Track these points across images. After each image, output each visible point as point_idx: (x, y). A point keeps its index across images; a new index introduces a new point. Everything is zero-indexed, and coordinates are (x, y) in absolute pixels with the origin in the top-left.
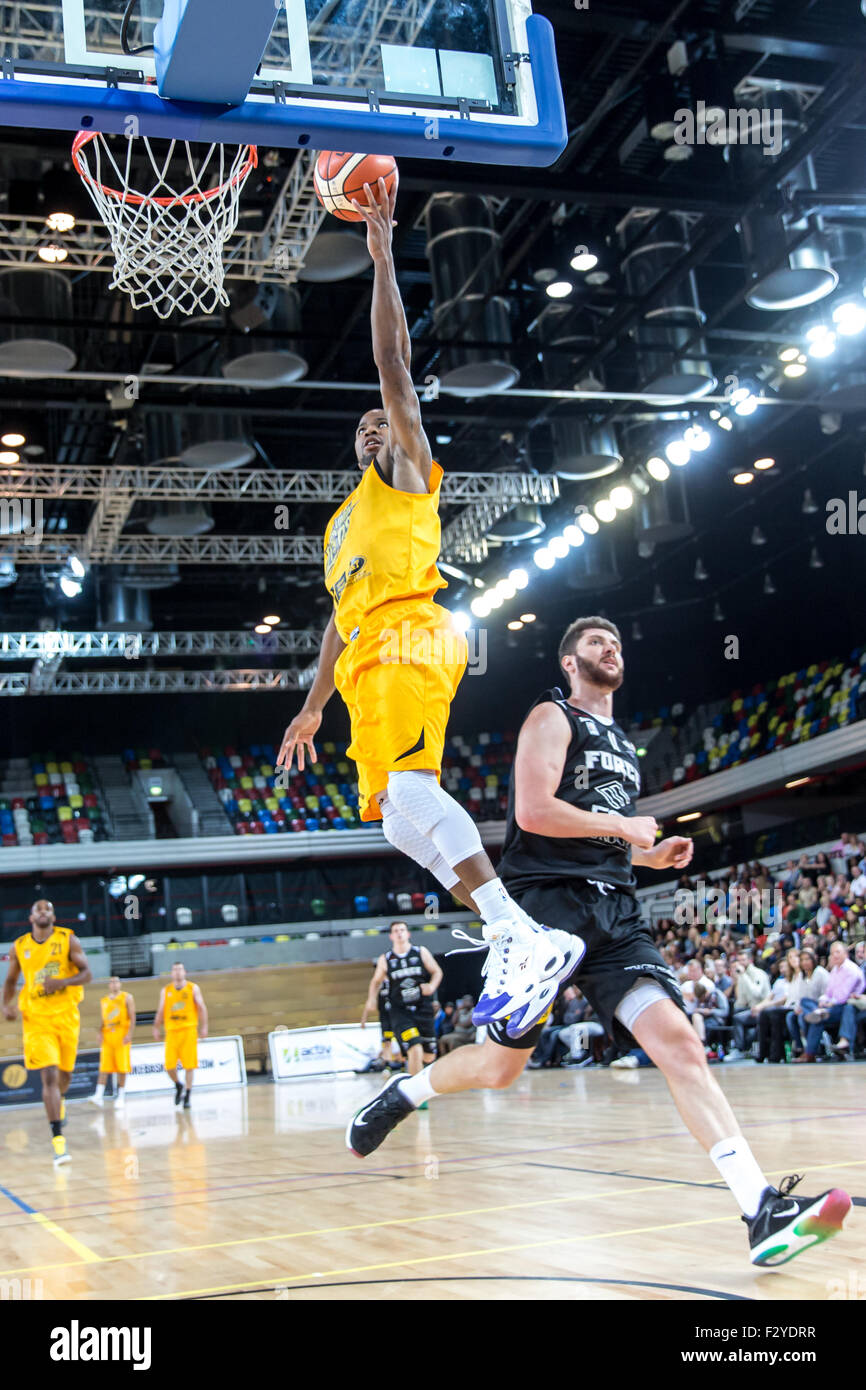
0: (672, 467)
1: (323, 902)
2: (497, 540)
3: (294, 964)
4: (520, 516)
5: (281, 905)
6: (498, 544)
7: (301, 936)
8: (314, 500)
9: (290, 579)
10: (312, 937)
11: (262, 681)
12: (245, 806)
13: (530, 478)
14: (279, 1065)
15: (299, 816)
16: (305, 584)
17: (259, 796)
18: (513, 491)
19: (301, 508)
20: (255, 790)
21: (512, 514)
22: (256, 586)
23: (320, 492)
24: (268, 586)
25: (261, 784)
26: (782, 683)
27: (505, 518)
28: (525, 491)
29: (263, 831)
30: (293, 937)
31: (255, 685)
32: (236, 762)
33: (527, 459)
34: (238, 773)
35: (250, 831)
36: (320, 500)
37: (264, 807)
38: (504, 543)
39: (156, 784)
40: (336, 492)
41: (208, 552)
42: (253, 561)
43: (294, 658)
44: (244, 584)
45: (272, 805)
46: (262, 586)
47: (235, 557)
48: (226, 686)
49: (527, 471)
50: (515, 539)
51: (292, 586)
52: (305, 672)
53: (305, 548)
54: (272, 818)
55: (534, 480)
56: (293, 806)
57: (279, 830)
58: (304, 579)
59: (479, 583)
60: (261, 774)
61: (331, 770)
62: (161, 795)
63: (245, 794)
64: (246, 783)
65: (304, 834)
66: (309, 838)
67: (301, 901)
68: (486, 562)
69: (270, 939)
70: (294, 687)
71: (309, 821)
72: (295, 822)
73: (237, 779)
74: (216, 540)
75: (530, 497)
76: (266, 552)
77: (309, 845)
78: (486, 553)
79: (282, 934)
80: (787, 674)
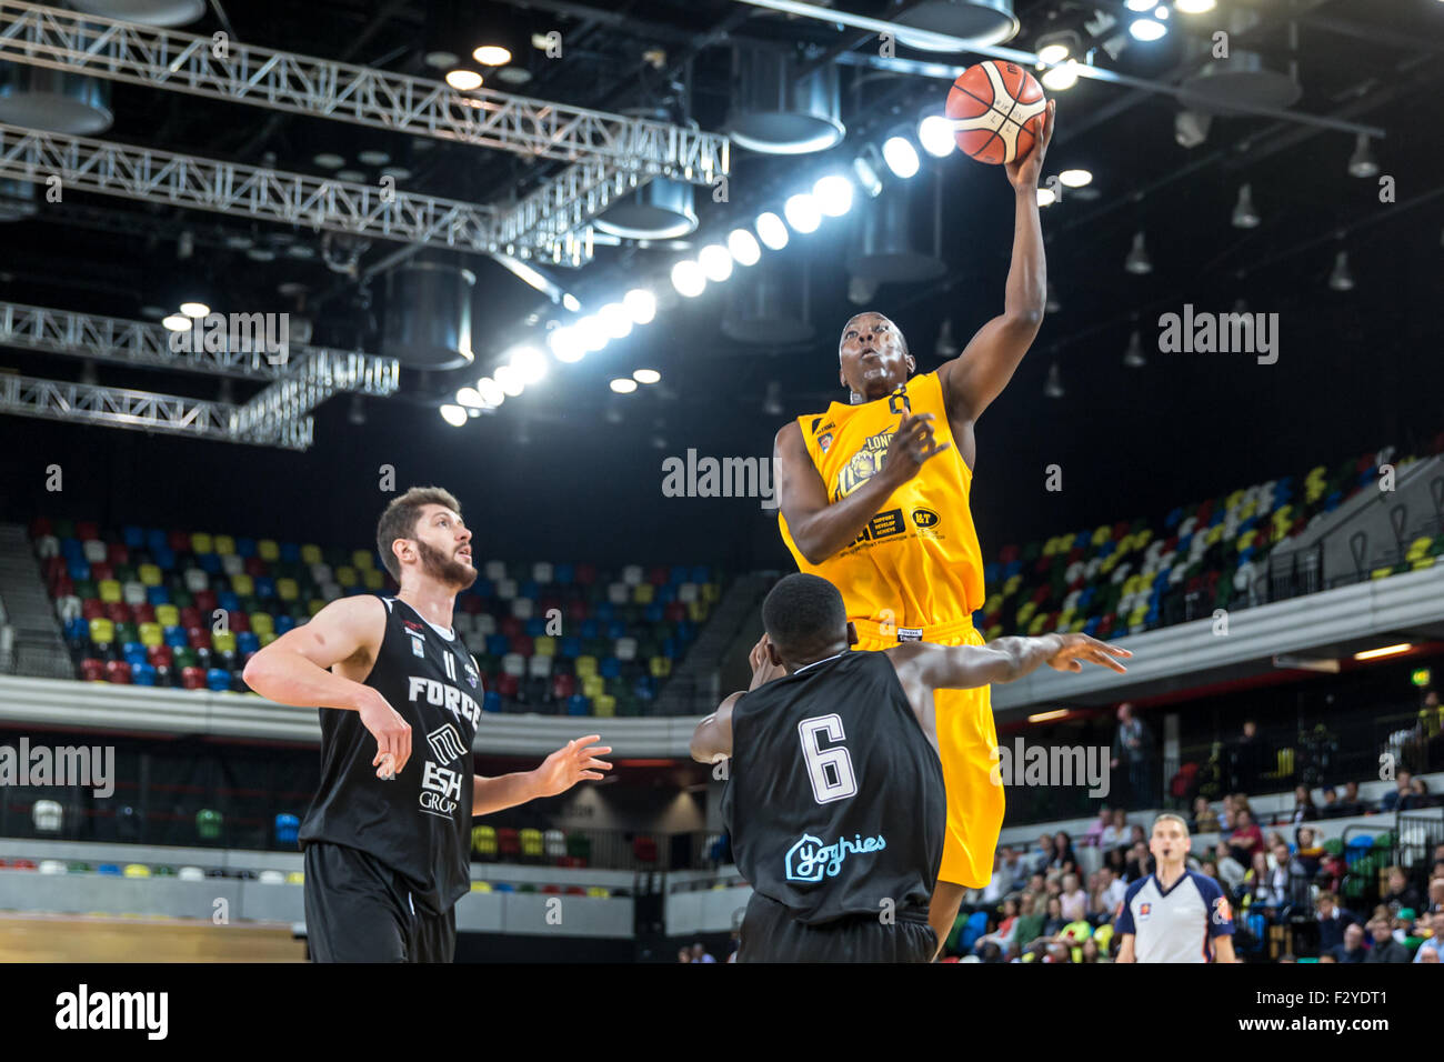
0: (925, 157)
1: (218, 817)
2: (613, 234)
3: (152, 918)
4: (658, 199)
5: (141, 814)
6: (615, 241)
7: (172, 871)
8: (300, 109)
9: (237, 242)
10: (191, 874)
11: (161, 415)
12: (101, 630)
13: (684, 134)
15: (198, 662)
16: (267, 256)
17: (129, 617)
18: (652, 152)
19: (274, 121)
20: (123, 605)
21: (646, 190)
22: (173, 246)
23: (311, 96)
24: (196, 248)
25: (136, 596)
26: (1051, 548)
27: (630, 195)
28: (671, 156)
29: (130, 679)
30: (157, 870)
31: (150, 421)
32: (96, 552)
33: (685, 104)
34: (97, 572)
35: (105, 677)
36: (310, 110)
37: (137, 638)
38: (624, 240)
40: (341, 101)
41: (95, 170)
42: (173, 199)
43: (226, 384)
44: (153, 239)
45: (151, 637)
46: (186, 247)
47: (141, 188)
48: (97, 415)
49: (680, 124)
50: (644, 237)
51: (240, 255)
52: (243, 412)
53: (272, 191)
54: (148, 658)
55: (690, 140)
56: (189, 643)
57: (157, 681)
58: (263, 246)
59: (571, 302)
60: (138, 579)
61: (266, 590)
63: (105, 611)
64: (110, 592)
65: (201, 694)
66: (209, 703)
67: (179, 810)
68: (588, 269)
69: (115, 869)
70: (219, 434)
71: (214, 673)
72: (189, 671)
73: (94, 583)
74: (111, 151)
75: (679, 169)
76: (199, 187)
77: (209, 715)
78: (589, 253)
79: (137, 864)
80: (1061, 534)
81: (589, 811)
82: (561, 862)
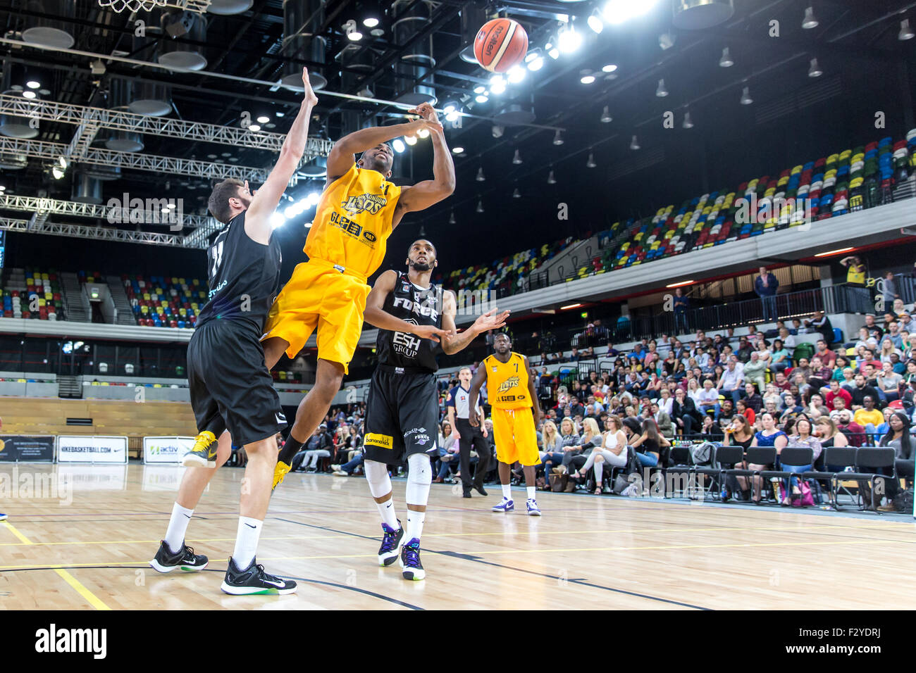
0: (407, 145)
1: (182, 368)
2: (304, 176)
3: (163, 401)
4: (318, 164)
5: (158, 368)
6: (305, 178)
7: (168, 386)
8: (203, 140)
9: (184, 184)
10: (174, 387)
11: (162, 240)
12: (144, 309)
13: (326, 142)
14: (148, 455)
15: (175, 319)
16: (194, 188)
17: (153, 305)
18: (316, 148)
19: (195, 144)
20: (151, 301)
21: (314, 161)
22: (164, 186)
23: (206, 136)
24: (171, 186)
25: (155, 298)
26: (453, 274)
27: (309, 164)
28: (322, 149)
29: (154, 325)
30: (164, 385)
31: (158, 242)
32: (142, 284)
33: (326, 132)
34: (143, 291)
35: (146, 324)
36: (206, 140)
37: (156, 312)
38: (307, 178)
39: (95, 291)
40: (215, 137)
41: (139, 163)
42: (164, 171)
44: (157, 184)
45: (160, 311)
46: (168, 186)
47: (153, 168)
48: (141, 241)
49: (325, 139)
50: (314, 177)
51: (185, 188)
52: (187, 238)
53: (194, 167)
54: (159, 318)
55: (328, 144)
56: (172, 312)
57: (162, 325)
58: (192, 185)
59: (291, 199)
60: (156, 293)
61: (195, 295)
62: (98, 298)
63: (145, 303)
64: (147, 297)
65: (176, 329)
66: (179, 332)
67: (170, 367)
68: (296, 187)
69: (151, 385)
70: (180, 246)
71: (180, 322)
72: (172, 322)
73: (142, 294)
74: (144, 156)
75: (325, 153)
76: (172, 167)
78: (296, 182)
79: (157, 383)
80: (457, 270)
81: (301, 365)
82: (292, 382)
